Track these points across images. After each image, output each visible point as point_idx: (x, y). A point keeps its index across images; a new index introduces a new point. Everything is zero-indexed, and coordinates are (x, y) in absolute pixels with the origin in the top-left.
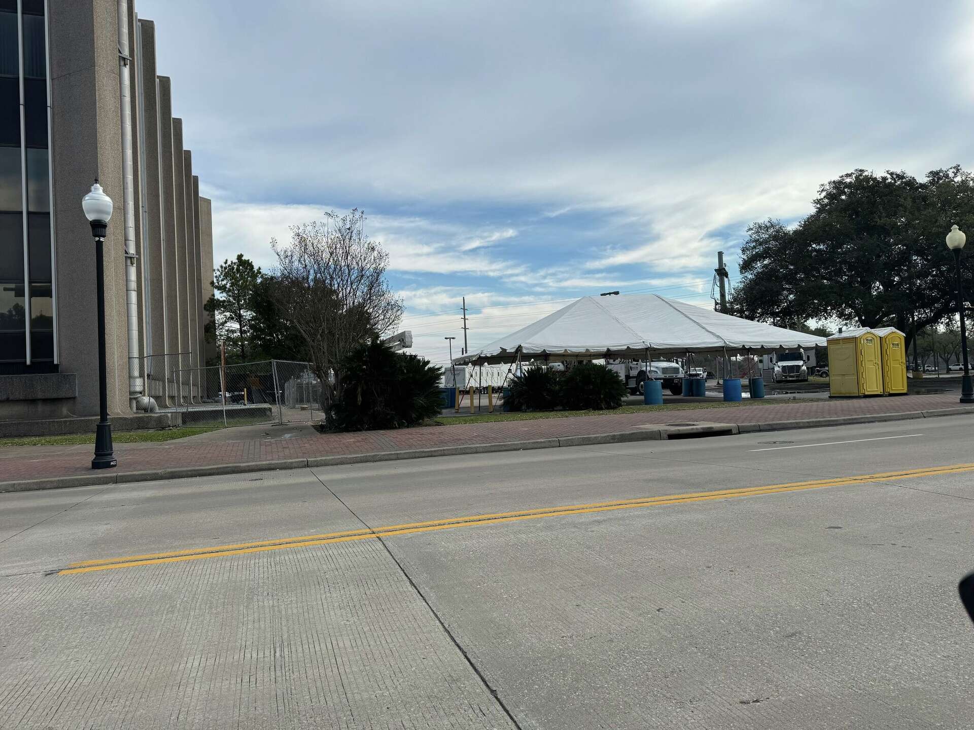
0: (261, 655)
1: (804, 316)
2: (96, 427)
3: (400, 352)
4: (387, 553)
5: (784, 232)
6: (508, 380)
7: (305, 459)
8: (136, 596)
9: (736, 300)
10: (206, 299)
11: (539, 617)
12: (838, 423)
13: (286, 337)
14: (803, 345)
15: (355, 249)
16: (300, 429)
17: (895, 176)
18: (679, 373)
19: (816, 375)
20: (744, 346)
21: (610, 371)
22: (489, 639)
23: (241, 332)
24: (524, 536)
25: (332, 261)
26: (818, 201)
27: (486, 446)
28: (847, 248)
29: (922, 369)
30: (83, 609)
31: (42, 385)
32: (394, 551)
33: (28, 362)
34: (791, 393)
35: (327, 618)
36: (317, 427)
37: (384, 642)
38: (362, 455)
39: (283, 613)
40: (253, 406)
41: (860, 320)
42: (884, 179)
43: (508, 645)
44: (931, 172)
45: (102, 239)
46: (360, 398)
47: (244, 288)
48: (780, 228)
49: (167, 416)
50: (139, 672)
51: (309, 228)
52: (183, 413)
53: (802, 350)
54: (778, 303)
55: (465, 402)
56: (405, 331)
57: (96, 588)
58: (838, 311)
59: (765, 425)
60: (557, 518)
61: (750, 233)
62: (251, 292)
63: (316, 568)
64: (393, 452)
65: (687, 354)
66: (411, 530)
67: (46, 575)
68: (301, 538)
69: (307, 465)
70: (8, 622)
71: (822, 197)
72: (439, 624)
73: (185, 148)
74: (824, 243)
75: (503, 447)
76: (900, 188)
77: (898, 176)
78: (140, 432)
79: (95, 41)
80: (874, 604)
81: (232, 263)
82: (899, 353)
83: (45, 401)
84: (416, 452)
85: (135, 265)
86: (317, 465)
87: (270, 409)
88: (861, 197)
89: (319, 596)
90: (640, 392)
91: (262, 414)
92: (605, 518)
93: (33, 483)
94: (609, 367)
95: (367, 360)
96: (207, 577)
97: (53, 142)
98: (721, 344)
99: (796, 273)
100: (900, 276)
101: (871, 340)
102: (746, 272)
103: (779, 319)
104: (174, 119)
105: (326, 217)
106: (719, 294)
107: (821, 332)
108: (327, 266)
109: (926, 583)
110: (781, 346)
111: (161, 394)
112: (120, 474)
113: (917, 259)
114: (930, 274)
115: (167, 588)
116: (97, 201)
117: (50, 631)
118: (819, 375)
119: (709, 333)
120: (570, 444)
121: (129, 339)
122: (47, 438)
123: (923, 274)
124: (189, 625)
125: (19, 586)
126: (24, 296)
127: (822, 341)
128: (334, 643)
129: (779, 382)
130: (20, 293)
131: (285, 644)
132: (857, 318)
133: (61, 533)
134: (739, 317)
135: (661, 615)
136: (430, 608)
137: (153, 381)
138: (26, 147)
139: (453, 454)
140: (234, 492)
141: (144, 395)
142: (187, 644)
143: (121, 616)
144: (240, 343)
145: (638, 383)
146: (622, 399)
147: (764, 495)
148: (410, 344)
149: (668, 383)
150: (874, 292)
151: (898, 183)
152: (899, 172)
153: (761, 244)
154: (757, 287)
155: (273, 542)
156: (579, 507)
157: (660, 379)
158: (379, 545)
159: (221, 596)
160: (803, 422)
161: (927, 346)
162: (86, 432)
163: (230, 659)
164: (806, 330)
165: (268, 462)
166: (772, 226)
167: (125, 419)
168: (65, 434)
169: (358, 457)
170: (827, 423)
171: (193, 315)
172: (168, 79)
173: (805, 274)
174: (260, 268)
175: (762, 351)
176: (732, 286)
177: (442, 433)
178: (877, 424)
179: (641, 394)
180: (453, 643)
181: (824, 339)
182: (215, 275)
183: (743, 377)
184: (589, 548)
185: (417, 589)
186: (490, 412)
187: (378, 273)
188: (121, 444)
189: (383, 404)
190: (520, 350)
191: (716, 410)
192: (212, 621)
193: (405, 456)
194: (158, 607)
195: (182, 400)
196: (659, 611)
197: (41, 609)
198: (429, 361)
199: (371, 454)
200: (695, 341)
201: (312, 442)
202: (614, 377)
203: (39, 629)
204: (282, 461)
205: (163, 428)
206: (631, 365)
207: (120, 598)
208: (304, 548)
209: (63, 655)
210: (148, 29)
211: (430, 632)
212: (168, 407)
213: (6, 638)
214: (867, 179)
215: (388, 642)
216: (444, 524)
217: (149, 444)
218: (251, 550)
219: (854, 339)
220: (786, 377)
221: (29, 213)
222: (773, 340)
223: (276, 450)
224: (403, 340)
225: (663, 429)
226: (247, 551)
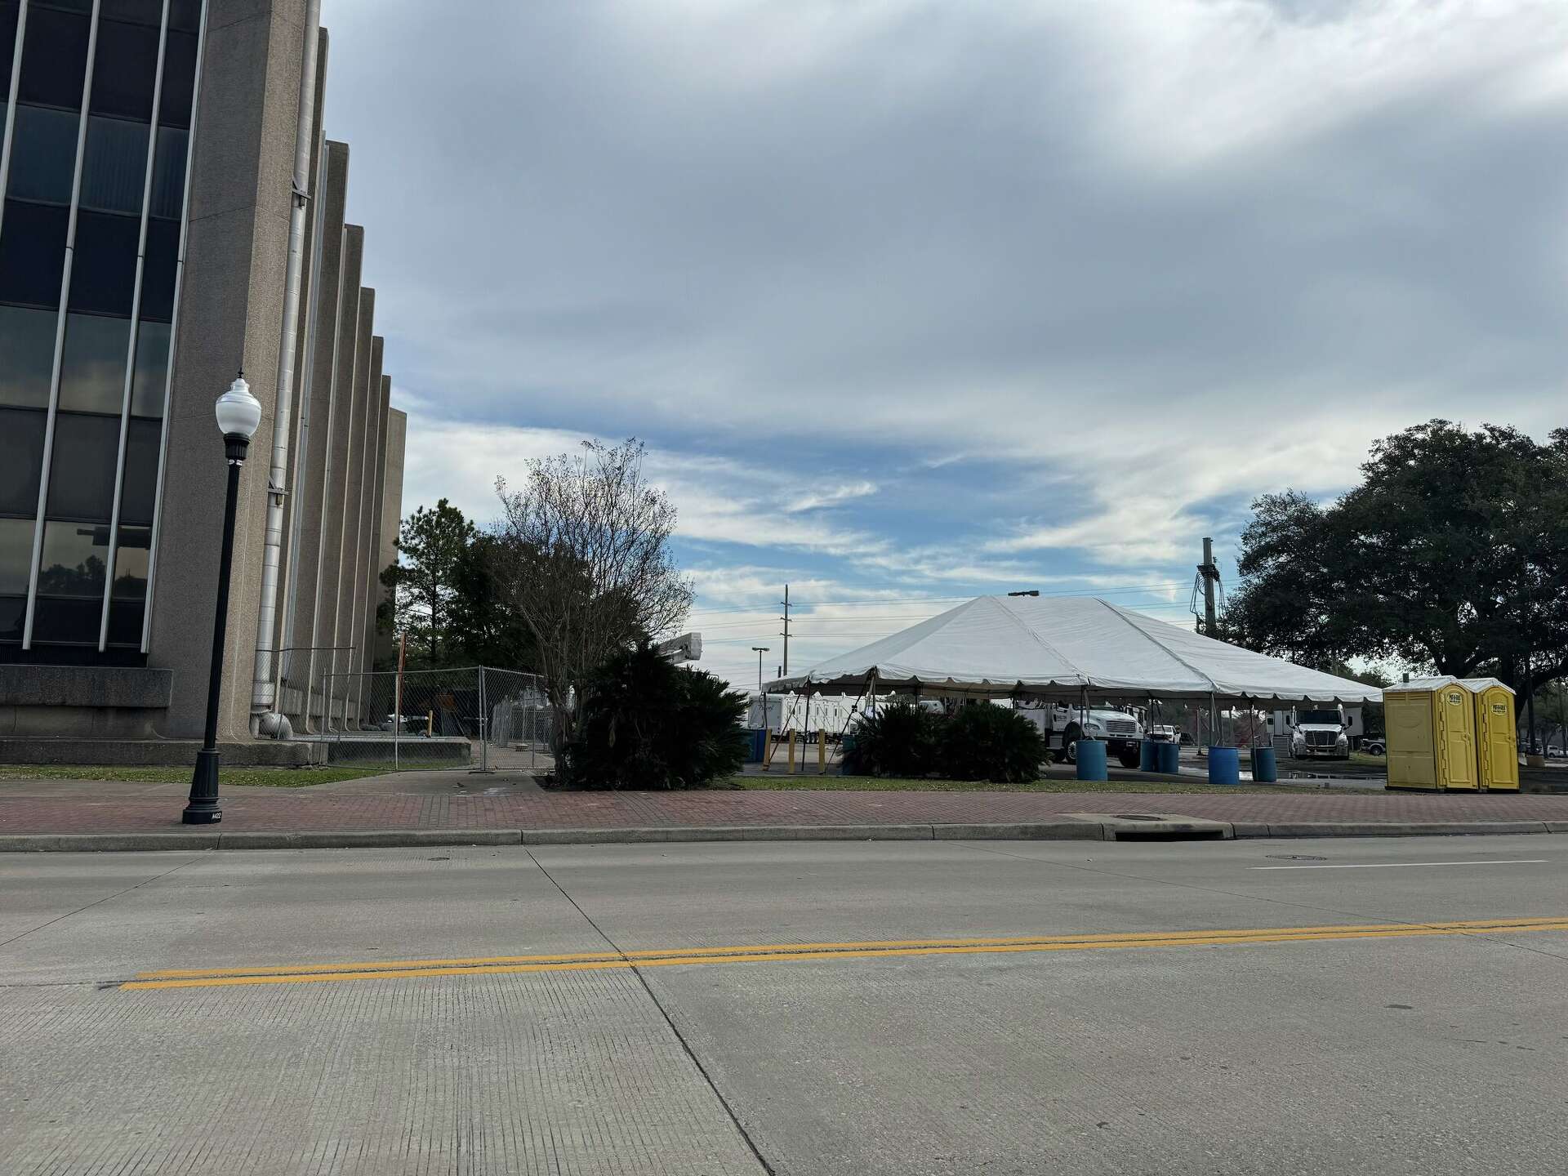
0: (436, 1147)
1: (1345, 650)
2: (196, 756)
3: (683, 665)
4: (648, 996)
5: (1312, 512)
6: (851, 722)
7: (520, 831)
8: (239, 1034)
9: (1231, 617)
10: (383, 567)
11: (898, 1122)
12: (1403, 831)
13: (503, 632)
14: (1343, 698)
15: (625, 500)
16: (512, 781)
17: (1497, 434)
18: (1134, 730)
19: (1363, 750)
20: (1244, 693)
21: (1022, 718)
22: (813, 1152)
23: (434, 619)
24: (874, 984)
25: (588, 516)
26: (1369, 467)
27: (812, 830)
28: (1417, 544)
29: (1542, 752)
30: (154, 1049)
31: (118, 685)
32: (659, 993)
33: (102, 647)
34: (1319, 777)
35: (546, 1095)
36: (541, 779)
37: (637, 1142)
38: (611, 830)
39: (475, 1080)
40: (442, 740)
41: (1438, 663)
42: (1480, 437)
43: (845, 1165)
44: (1557, 431)
45: (239, 463)
46: (613, 737)
47: (445, 552)
48: (1307, 506)
49: (307, 748)
50: (237, 1160)
51: (556, 464)
52: (331, 744)
53: (1340, 706)
54: (1301, 626)
55: (779, 754)
56: (690, 634)
57: (176, 1015)
58: (1401, 646)
59: (1278, 827)
60: (931, 958)
61: (1257, 510)
62: (455, 559)
63: (531, 1010)
64: (660, 829)
65: (1150, 701)
66: (685, 960)
67: (101, 988)
68: (508, 959)
69: (521, 841)
70: (35, 1060)
71: (1377, 461)
72: (731, 1121)
73: (376, 332)
74: (1378, 533)
75: (841, 832)
76: (1506, 452)
77: (1502, 433)
78: (261, 770)
79: (260, 169)
80: (1472, 1142)
81: (430, 514)
82: (1506, 721)
83: (122, 710)
84: (696, 831)
85: (282, 506)
86: (537, 841)
87: (468, 746)
88: (1440, 464)
89: (533, 1057)
90: (1068, 758)
91: (454, 753)
92: (1011, 965)
93: (88, 839)
94: (1021, 713)
95: (629, 675)
96: (355, 1011)
97: (180, 314)
98: (1206, 688)
99: (1332, 581)
100: (1506, 594)
101: (1458, 698)
102: (1249, 573)
103: (1302, 653)
104: (362, 288)
105: (584, 447)
106: (1204, 606)
107: (1371, 679)
108: (579, 524)
109: (1561, 1113)
110: (1306, 696)
111: (299, 712)
112: (226, 834)
113: (1534, 569)
114: (1555, 594)
115: (290, 1024)
116: (237, 405)
117: (101, 1081)
118: (1367, 750)
119: (1187, 669)
120: (950, 835)
121: (260, 621)
122: (115, 769)
123: (1545, 595)
124: (323, 1088)
125: (56, 1004)
126: (108, 544)
127: (1375, 695)
128: (557, 1137)
129: (1300, 757)
130: (102, 539)
131: (477, 1132)
132: (1433, 661)
133: (128, 922)
134: (1238, 645)
135: (1104, 1133)
136: (716, 1091)
137: (289, 690)
138: (139, 319)
139: (756, 840)
140: (401, 877)
141: (273, 712)
142: (316, 1120)
143: (214, 1065)
144: (429, 638)
145: (1066, 743)
146: (1039, 767)
147: (1279, 943)
148: (696, 654)
149: (1117, 747)
150: (1462, 619)
151: (1504, 445)
152: (1504, 427)
153: (1274, 530)
154: (1268, 599)
155: (462, 961)
156: (965, 941)
157: (1104, 739)
158: (634, 981)
159: (376, 1045)
160: (1342, 827)
161: (1551, 715)
162: (177, 763)
163: (384, 1152)
164: (1346, 673)
165: (459, 832)
166: (1294, 502)
167: (241, 746)
168: (144, 765)
169: (604, 833)
170: (1383, 831)
171: (362, 591)
172: (361, 229)
173: (1347, 583)
174: (472, 523)
175: (1274, 704)
176: (1226, 595)
177: (741, 802)
178: (1468, 838)
179: (1071, 762)
180: (753, 1154)
181: (1380, 690)
182: (401, 529)
183: (1239, 746)
184: (983, 1012)
185: (694, 1059)
186: (821, 774)
187: (658, 538)
188: (230, 787)
189: (649, 748)
190: (874, 675)
191: (1197, 796)
192: (360, 1084)
193: (679, 837)
194: (273, 1055)
195: (330, 724)
196: (1101, 1127)
197: (88, 1044)
198: (728, 684)
199: (625, 830)
200: (1162, 680)
201: (531, 804)
202: (1026, 728)
203: (83, 1075)
204: (483, 832)
205: (297, 766)
206: (1055, 712)
207: (214, 1035)
208: (512, 975)
209: (117, 1121)
210: (339, 155)
211: (713, 1132)
212: (308, 734)
213: (30, 1086)
214: (1451, 435)
215: (645, 1142)
216: (741, 955)
217: (273, 790)
218: (427, 972)
219: (1430, 694)
220: (1312, 751)
221: (131, 418)
222: (1292, 686)
223: (473, 813)
224: (687, 647)
225: (1108, 822)
226: (422, 972)
